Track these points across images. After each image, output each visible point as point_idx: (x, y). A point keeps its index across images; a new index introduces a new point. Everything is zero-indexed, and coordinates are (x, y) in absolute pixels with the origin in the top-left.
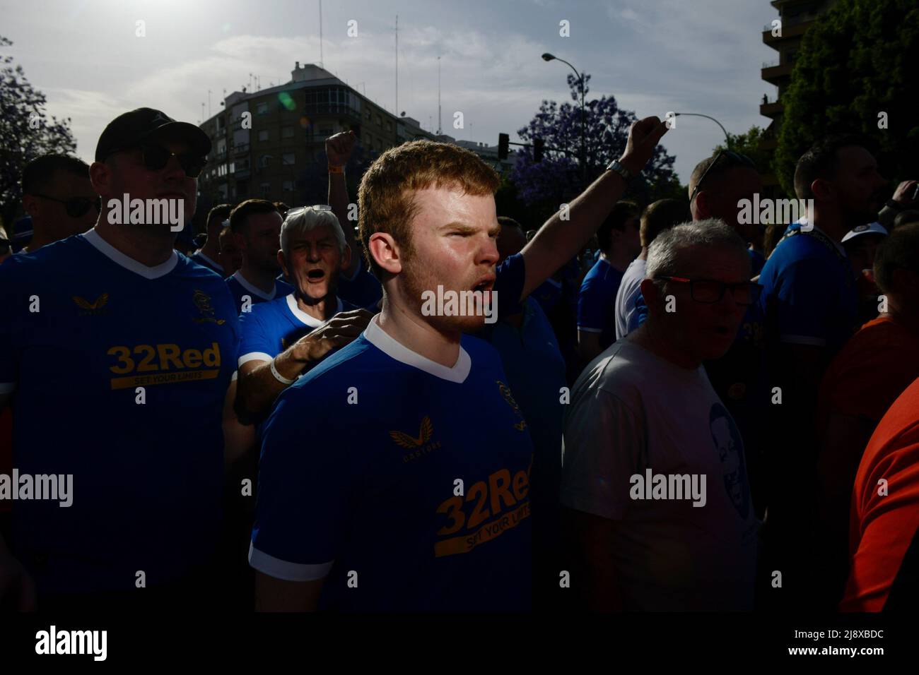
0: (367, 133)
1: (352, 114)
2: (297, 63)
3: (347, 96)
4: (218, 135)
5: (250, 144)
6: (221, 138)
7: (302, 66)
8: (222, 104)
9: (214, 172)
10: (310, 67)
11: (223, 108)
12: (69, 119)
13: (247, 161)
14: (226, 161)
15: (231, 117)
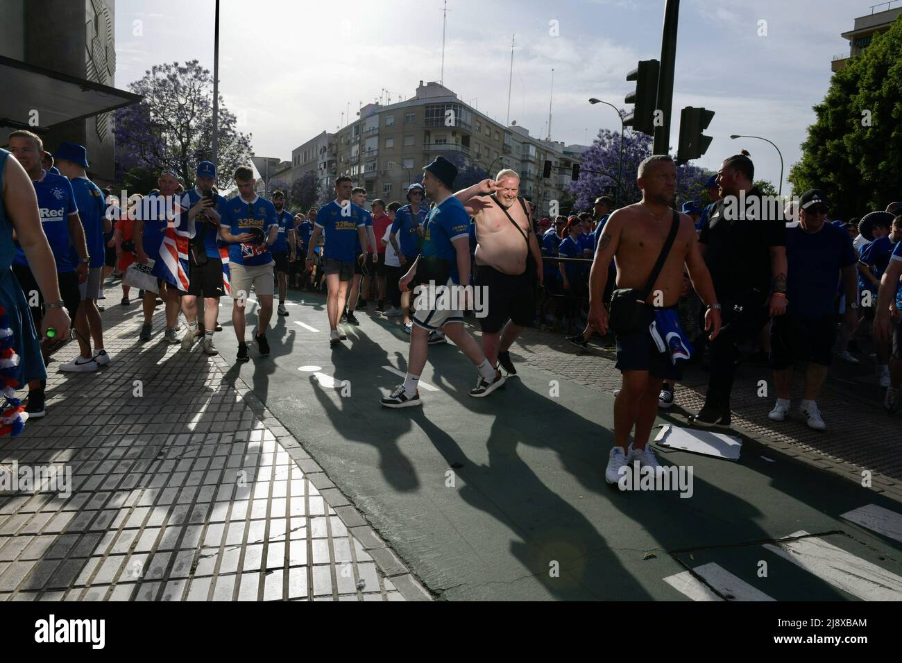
0: (476, 143)
1: (463, 126)
2: (421, 82)
3: (461, 111)
4: (353, 141)
5: (378, 150)
6: (355, 144)
7: (425, 85)
8: (358, 114)
9: (347, 172)
10: (432, 85)
11: (358, 118)
12: (251, 134)
13: (375, 164)
14: (358, 163)
15: (364, 126)
